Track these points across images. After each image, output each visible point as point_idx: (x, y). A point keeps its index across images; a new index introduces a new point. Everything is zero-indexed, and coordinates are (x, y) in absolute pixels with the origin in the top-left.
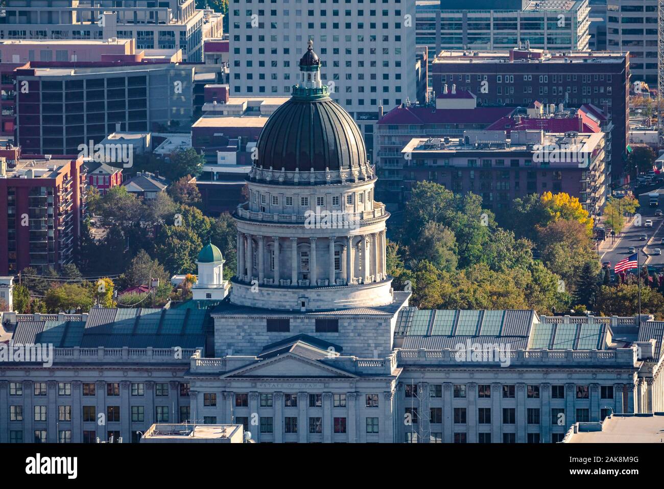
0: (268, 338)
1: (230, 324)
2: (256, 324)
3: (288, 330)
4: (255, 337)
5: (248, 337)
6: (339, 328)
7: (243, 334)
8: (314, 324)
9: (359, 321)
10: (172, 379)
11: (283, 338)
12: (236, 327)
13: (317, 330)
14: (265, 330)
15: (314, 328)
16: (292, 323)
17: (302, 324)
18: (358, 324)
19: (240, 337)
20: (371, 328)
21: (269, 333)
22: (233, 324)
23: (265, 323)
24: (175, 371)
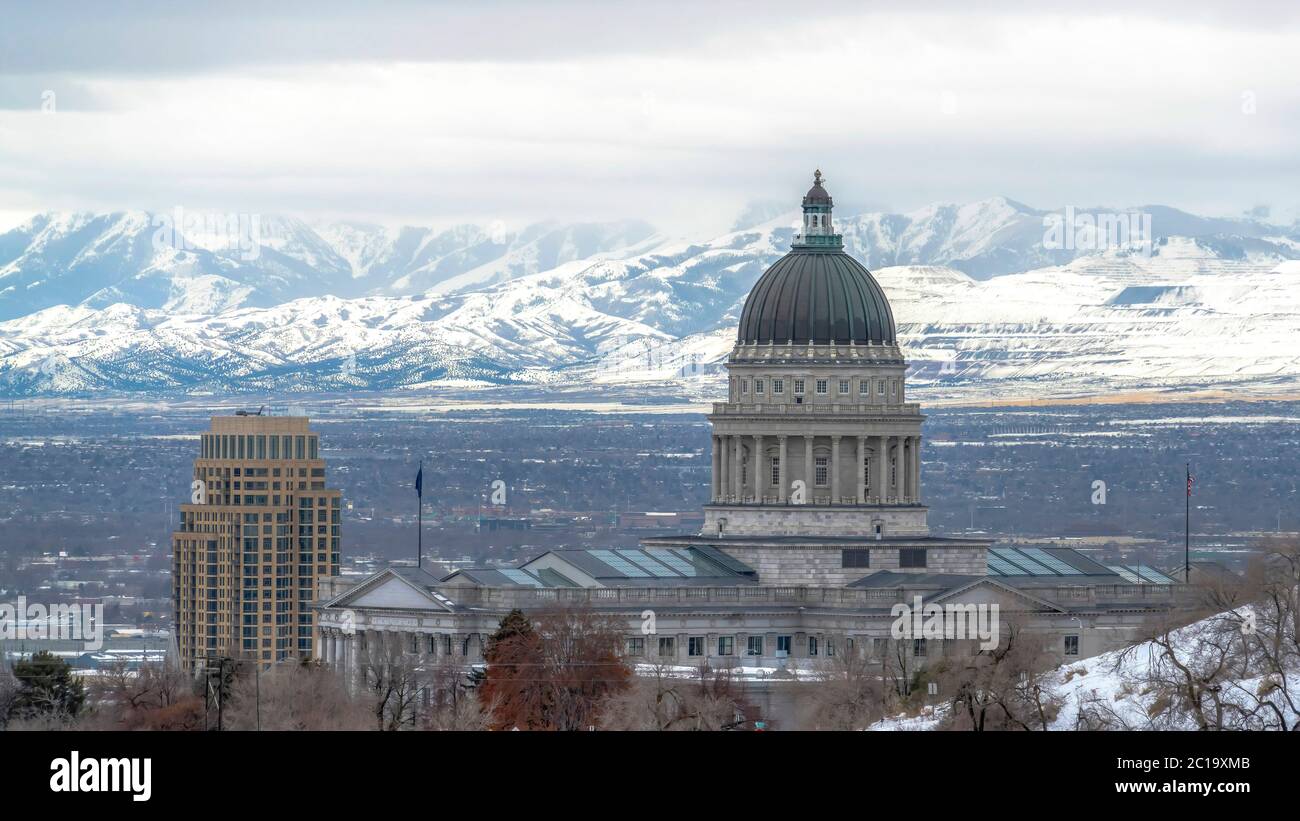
0: (842, 576)
1: (798, 556)
2: (829, 556)
3: (866, 565)
4: (828, 576)
5: (820, 576)
6: (928, 561)
7: (813, 571)
8: (898, 556)
9: (951, 551)
10: (769, 630)
11: (861, 576)
12: (804, 561)
13: (902, 565)
14: (840, 566)
15: (898, 561)
16: (873, 555)
17: (884, 556)
18: (950, 556)
19: (811, 576)
20: (965, 561)
21: (846, 570)
22: (802, 557)
23: (839, 555)
24: (772, 618)
